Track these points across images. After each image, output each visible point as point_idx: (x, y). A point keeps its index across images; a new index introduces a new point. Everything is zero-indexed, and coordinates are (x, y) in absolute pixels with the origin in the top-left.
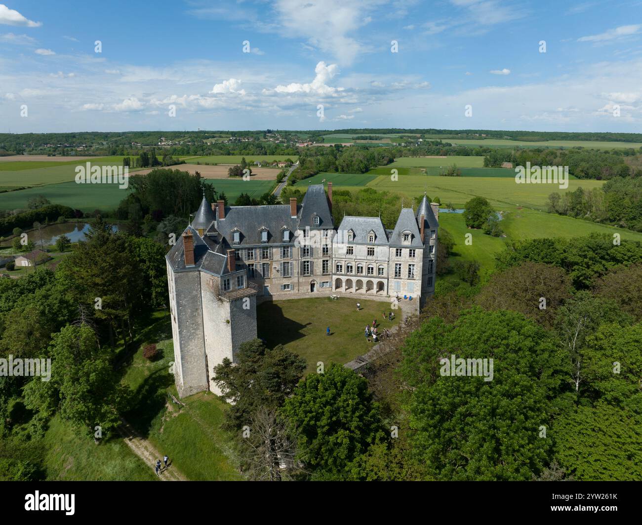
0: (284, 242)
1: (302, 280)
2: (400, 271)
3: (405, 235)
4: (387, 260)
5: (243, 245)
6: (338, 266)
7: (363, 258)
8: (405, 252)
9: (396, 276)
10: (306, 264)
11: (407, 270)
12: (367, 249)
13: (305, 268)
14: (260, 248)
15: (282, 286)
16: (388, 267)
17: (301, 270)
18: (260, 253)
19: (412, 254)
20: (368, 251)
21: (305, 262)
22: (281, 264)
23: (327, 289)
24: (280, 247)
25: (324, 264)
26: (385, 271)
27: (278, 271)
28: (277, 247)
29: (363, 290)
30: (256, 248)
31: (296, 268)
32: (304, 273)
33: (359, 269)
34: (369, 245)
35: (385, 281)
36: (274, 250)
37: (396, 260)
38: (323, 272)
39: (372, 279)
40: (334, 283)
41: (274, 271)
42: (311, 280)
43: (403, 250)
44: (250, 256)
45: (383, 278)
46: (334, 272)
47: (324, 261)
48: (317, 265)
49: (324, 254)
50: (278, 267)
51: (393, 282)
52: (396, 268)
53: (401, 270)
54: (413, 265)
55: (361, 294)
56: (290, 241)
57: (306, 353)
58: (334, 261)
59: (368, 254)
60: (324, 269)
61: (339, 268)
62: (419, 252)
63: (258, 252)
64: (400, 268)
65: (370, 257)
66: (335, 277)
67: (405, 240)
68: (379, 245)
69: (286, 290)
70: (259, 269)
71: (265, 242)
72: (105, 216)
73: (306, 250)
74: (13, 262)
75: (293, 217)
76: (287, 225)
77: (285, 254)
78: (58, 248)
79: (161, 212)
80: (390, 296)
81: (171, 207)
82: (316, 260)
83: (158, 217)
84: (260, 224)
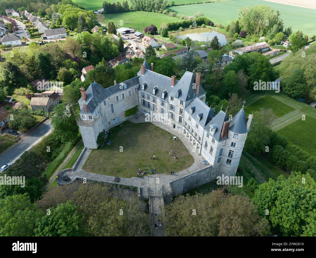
0: (162, 98)
4: (202, 135)
5: (145, 92)
6: (186, 123)
7: (194, 126)
9: (205, 146)
11: (210, 148)
12: (196, 123)
14: (152, 96)
16: (202, 140)
18: (152, 99)
21: (171, 112)
22: (160, 108)
23: (180, 131)
24: (160, 100)
30: (150, 96)
33: (193, 131)
35: (200, 146)
36: (158, 100)
37: (206, 138)
39: (195, 140)
40: (183, 130)
41: (158, 110)
42: (174, 123)
44: (148, 98)
45: (200, 143)
46: (184, 125)
47: (180, 117)
48: (177, 117)
49: (180, 113)
51: (203, 148)
52: (206, 143)
53: (208, 145)
54: (213, 148)
56: (164, 99)
58: (184, 120)
60: (180, 121)
65: (196, 128)
66: (184, 128)
67: (212, 130)
68: (200, 125)
70: (152, 106)
71: (154, 95)
72: (222, 28)
73: (172, 107)
74: (161, 46)
75: (172, 86)
76: (167, 90)
77: (163, 104)
78: (182, 43)
79: (246, 33)
80: (201, 154)
81: (253, 30)
82: (176, 114)
83: (243, 35)
84: (156, 84)
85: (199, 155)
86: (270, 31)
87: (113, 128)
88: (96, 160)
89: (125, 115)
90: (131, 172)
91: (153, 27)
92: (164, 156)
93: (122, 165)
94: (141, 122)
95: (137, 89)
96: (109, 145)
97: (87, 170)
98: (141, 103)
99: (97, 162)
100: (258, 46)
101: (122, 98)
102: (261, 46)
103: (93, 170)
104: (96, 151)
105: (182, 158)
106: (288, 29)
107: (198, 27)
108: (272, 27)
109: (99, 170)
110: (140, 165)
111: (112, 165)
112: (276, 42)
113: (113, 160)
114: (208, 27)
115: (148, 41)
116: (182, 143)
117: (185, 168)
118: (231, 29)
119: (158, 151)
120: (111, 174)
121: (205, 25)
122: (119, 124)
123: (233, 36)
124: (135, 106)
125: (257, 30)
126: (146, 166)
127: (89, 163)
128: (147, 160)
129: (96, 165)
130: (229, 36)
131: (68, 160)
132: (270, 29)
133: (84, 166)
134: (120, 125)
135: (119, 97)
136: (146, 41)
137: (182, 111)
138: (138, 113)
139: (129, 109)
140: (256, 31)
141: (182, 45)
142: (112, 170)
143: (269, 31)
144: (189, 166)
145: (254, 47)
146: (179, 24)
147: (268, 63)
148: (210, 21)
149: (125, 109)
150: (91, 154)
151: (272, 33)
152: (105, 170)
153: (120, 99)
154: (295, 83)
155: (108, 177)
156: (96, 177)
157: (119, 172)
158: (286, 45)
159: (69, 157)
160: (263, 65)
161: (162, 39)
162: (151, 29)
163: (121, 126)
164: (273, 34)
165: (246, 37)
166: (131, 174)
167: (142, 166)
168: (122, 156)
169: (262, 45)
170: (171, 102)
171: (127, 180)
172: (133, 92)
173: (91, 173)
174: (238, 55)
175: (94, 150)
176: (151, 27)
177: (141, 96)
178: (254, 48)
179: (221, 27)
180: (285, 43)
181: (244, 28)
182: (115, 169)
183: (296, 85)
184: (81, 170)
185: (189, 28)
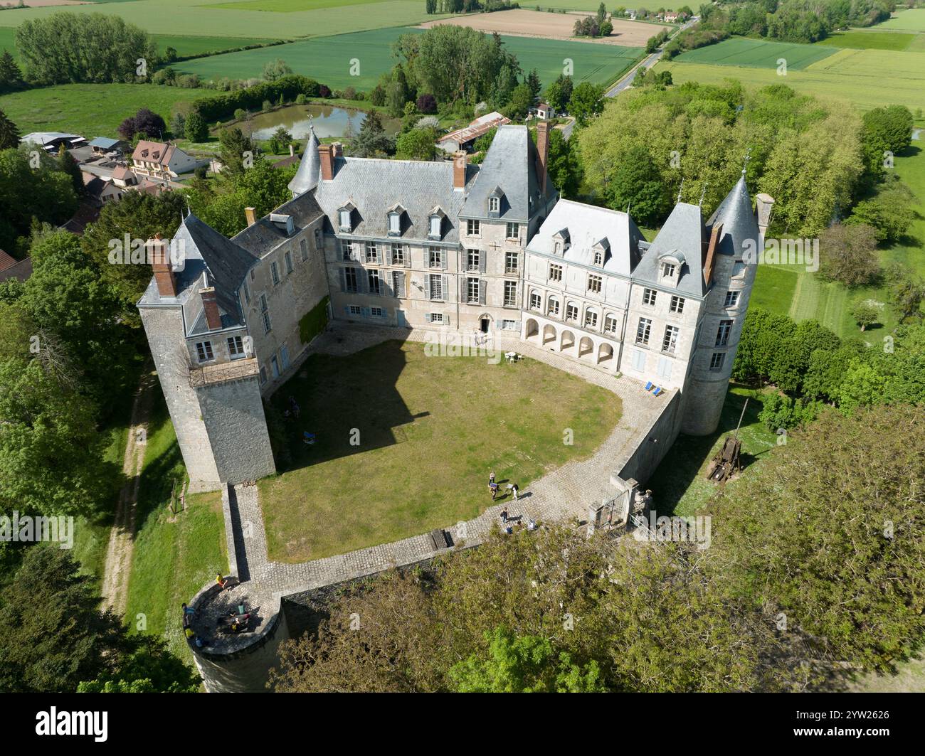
0: (431, 238)
1: (465, 309)
2: (647, 332)
3: (668, 265)
4: (624, 306)
5: (357, 234)
6: (534, 297)
7: (579, 292)
8: (664, 300)
9: (638, 340)
10: (473, 283)
11: (663, 335)
12: (588, 278)
13: (471, 290)
14: (387, 244)
15: (427, 315)
16: (625, 321)
17: (463, 292)
18: (388, 253)
19: (677, 304)
20: (590, 281)
21: (470, 280)
22: (426, 277)
23: (512, 334)
24: (424, 246)
25: (507, 289)
26: (619, 325)
27: (420, 288)
28: (416, 246)
29: (574, 352)
30: (379, 243)
31: (453, 287)
32: (470, 299)
33: (571, 311)
34: (593, 270)
35: (616, 347)
36: (414, 250)
37: (642, 310)
38: (506, 303)
39: (591, 336)
40: (524, 325)
41: (414, 289)
42: (482, 313)
43: (659, 295)
44: (371, 254)
45: (612, 338)
46: (525, 306)
47: (507, 283)
48: (494, 287)
49: (507, 271)
50: (421, 282)
51: (631, 349)
52: (641, 325)
53: (651, 331)
54: (677, 329)
55: (569, 358)
56: (442, 238)
57: (359, 489)
58: (526, 287)
59: (590, 287)
60: (506, 298)
61: (534, 299)
62: (693, 307)
63: (384, 251)
64: (649, 327)
65: (591, 293)
66: (527, 316)
67: (666, 273)
68: (610, 274)
69: (435, 322)
70: (388, 279)
71: (395, 235)
72: (359, 97)
73: (473, 259)
74: (207, 166)
75: (456, 190)
76: (443, 204)
77: (434, 259)
78: (271, 149)
79: (432, 99)
80: (621, 375)
81: (449, 91)
82: (490, 280)
83: (427, 106)
84: (393, 197)
85: (619, 377)
86: (496, 86)
87: (280, 389)
88: (304, 508)
89: (301, 337)
90: (464, 499)
91: (149, 116)
92: (526, 415)
93: (414, 489)
94: (367, 346)
95: (321, 233)
96: (310, 448)
97: (294, 558)
98: (338, 285)
99: (314, 515)
100: (486, 125)
101: (286, 271)
102: (490, 123)
103: (320, 547)
104: (279, 480)
105: (580, 403)
106: (530, 77)
107: (288, 104)
108: (498, 73)
109: (345, 537)
110: (474, 466)
111: (380, 505)
112: (517, 110)
113: (368, 487)
114: (315, 100)
115: (156, 155)
116: (540, 363)
117: (614, 424)
118: (392, 96)
119: (492, 406)
120: (400, 529)
121: (307, 96)
122: (292, 374)
123: (402, 115)
124: (321, 297)
125: (462, 89)
126: (496, 462)
127: (284, 530)
128: (483, 444)
129: (319, 527)
130: (390, 115)
131: (120, 584)
132: (495, 81)
133: (271, 551)
134: (297, 373)
135: (278, 265)
136: (150, 157)
137: (515, 260)
138: (332, 324)
139: (308, 313)
140: (456, 92)
141: (272, 153)
142: (391, 519)
143: (493, 85)
144: (619, 415)
145: (478, 128)
146: (228, 101)
147: (563, 144)
148: (318, 85)
149: (297, 316)
150: (264, 497)
151: (500, 91)
152: (367, 531)
153: (281, 273)
154: (640, 182)
155: (396, 545)
156: (351, 563)
157: (423, 513)
158: (542, 114)
159: (117, 569)
160: (553, 151)
161: (195, 147)
162: (144, 124)
163: (303, 375)
164: (504, 90)
165: (438, 110)
166: (468, 503)
167: (484, 465)
168: (390, 463)
169: (495, 121)
170: (469, 242)
171: (475, 526)
172: (311, 244)
173: (324, 561)
174: (444, 154)
175: (267, 481)
176: (144, 119)
177: (339, 256)
178: (478, 131)
179: (357, 97)
180: (539, 111)
181: (424, 89)
182: (400, 510)
183: (642, 187)
184: (272, 565)
185: (262, 109)
